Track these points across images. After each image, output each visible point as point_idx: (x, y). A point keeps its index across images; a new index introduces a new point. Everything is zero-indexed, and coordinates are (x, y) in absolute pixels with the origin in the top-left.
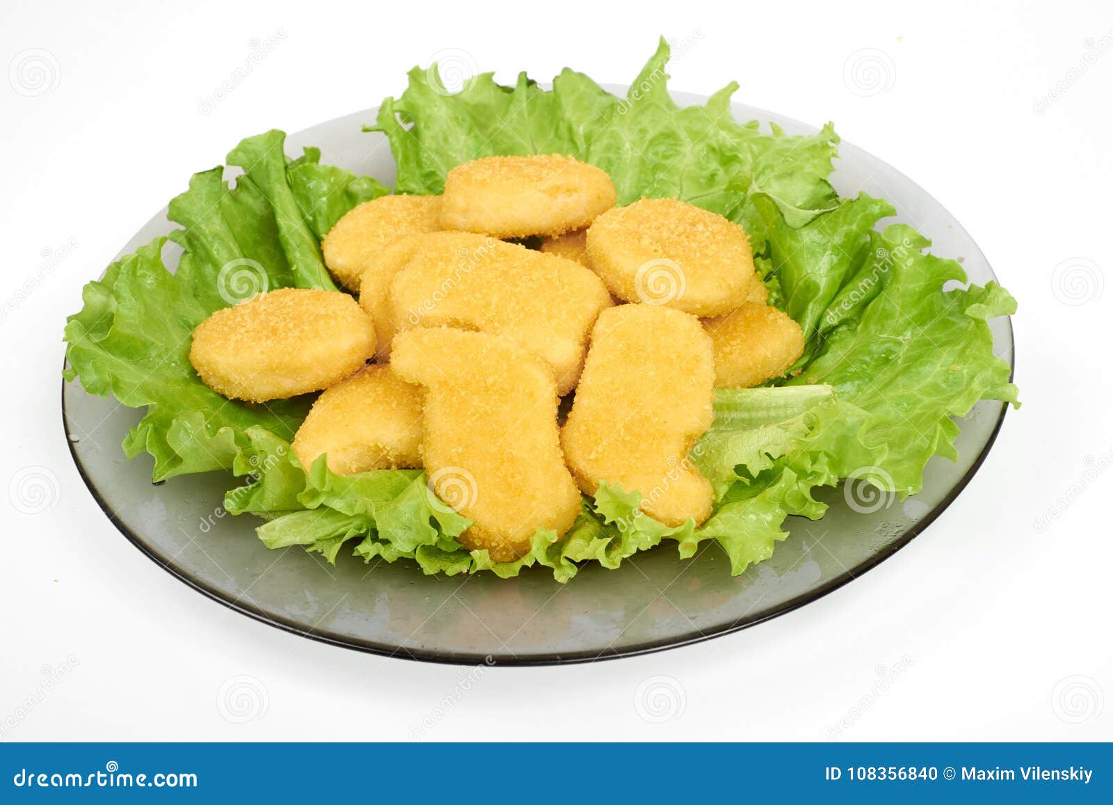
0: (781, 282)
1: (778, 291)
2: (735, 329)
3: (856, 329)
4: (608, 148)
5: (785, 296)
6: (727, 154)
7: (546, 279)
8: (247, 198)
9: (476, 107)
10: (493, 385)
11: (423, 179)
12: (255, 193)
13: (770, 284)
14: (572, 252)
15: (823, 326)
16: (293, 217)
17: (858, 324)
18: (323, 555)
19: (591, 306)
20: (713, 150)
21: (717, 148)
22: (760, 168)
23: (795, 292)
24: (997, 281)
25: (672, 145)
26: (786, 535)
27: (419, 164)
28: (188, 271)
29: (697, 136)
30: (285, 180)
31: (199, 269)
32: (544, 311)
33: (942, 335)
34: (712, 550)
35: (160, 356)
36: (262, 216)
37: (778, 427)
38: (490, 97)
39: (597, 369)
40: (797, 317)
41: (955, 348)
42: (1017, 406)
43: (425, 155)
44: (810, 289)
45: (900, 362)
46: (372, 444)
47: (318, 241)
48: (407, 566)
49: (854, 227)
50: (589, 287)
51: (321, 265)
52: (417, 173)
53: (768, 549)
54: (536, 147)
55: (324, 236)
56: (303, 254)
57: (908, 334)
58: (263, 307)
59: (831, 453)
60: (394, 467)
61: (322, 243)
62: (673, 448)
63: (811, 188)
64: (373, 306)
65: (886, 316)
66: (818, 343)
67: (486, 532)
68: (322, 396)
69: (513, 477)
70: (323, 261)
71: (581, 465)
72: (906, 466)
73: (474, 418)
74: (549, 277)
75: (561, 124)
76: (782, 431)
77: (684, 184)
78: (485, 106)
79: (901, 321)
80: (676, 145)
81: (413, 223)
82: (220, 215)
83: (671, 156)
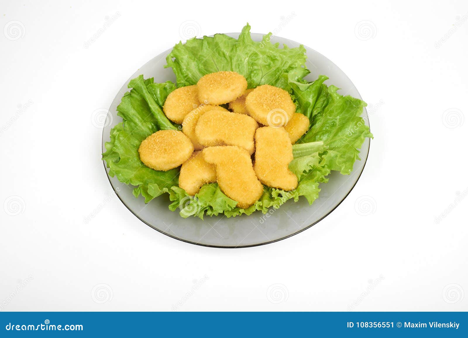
0: (298, 102)
1: (298, 104)
2: (291, 124)
3: (323, 115)
4: (238, 60)
5: (300, 105)
6: (273, 58)
7: (239, 123)
8: (135, 95)
9: (192, 48)
10: (235, 162)
11: (184, 78)
12: (137, 93)
13: (296, 103)
14: (239, 105)
15: (313, 115)
16: (154, 104)
17: (323, 113)
18: (199, 217)
19: (253, 129)
20: (268, 56)
21: (270, 56)
22: (284, 62)
23: (303, 105)
24: (362, 99)
25: (256, 56)
26: (320, 190)
27: (182, 74)
28: (128, 127)
29: (263, 53)
30: (148, 92)
31: (130, 124)
32: (242, 134)
33: (347, 115)
34: (302, 199)
35: (132, 161)
36: (141, 100)
37: (311, 156)
38: (195, 44)
39: (260, 150)
40: (305, 113)
41: (353, 123)
42: (373, 139)
43: (183, 70)
44: (308, 104)
45: (337, 125)
46: (201, 179)
47: (162, 109)
48: (222, 215)
49: (318, 85)
50: (251, 122)
51: (165, 117)
52: (182, 76)
53: (317, 196)
54: (214, 59)
55: (163, 107)
56: (160, 116)
57: (338, 117)
58: (158, 140)
59: (328, 164)
60: (208, 184)
61: (163, 109)
62: (285, 169)
63: (303, 72)
64: (189, 134)
65: (331, 112)
66: (313, 120)
67: (241, 203)
68: (183, 166)
69: (246, 188)
70: (166, 116)
71: (261, 178)
72: (348, 164)
73: (232, 172)
74: (240, 122)
75: (220, 52)
76: (312, 158)
77: (262, 69)
78: (195, 47)
79: (336, 113)
80: (257, 56)
81: (189, 99)
82: (133, 108)
83: (256, 60)
